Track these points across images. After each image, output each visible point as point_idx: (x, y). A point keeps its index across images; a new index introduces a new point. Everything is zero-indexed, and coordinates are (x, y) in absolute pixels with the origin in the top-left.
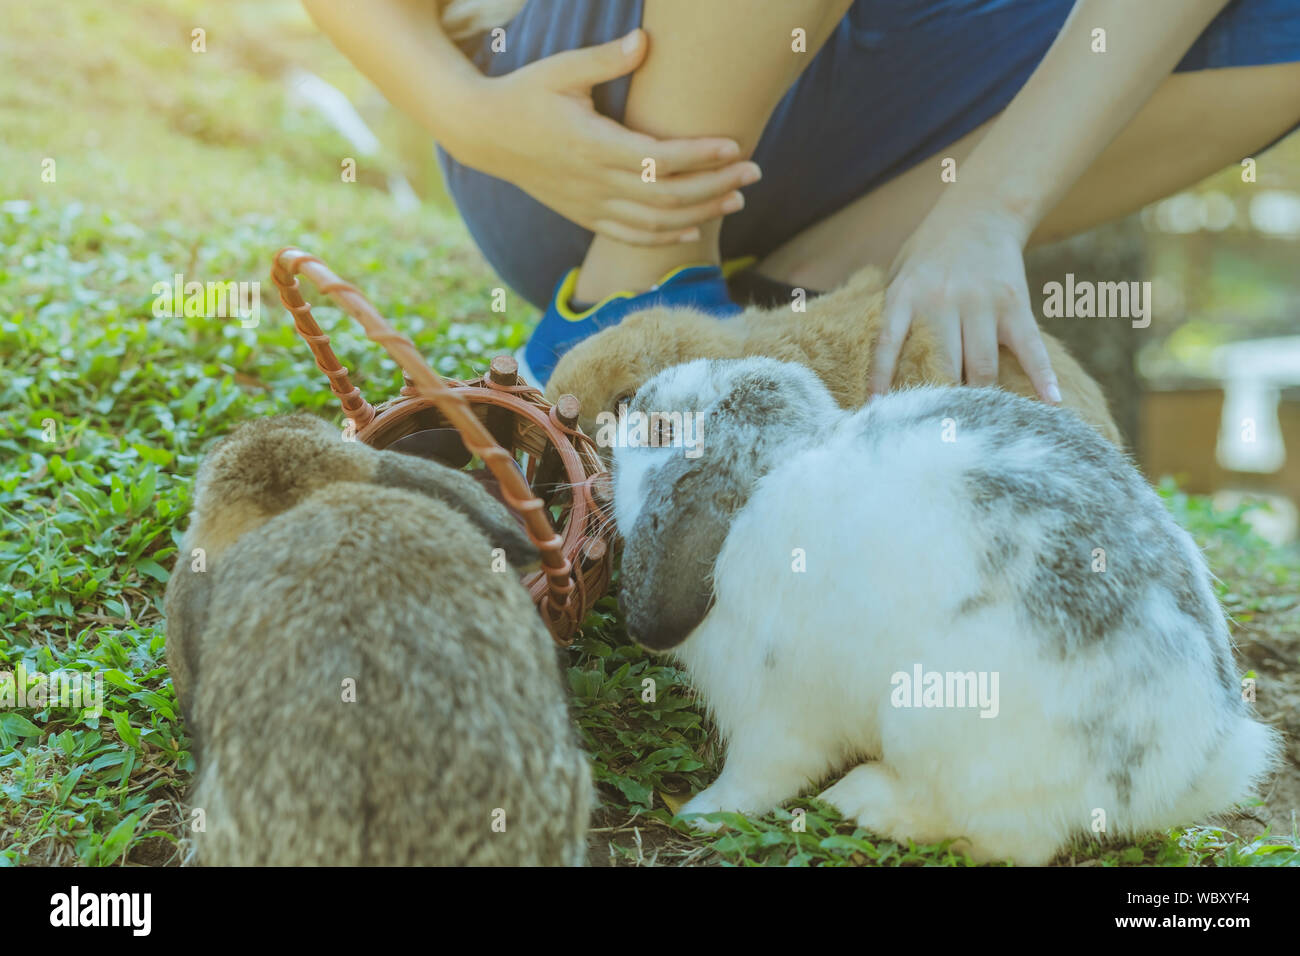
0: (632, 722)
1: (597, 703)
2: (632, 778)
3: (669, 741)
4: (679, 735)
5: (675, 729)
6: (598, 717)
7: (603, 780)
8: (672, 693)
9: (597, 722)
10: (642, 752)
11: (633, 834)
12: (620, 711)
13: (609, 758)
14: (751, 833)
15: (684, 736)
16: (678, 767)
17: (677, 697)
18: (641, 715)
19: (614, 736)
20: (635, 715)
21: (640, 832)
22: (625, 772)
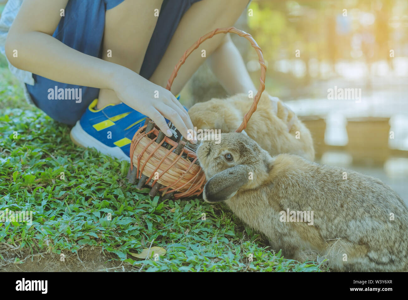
0: (119, 234)
1: (109, 229)
2: (120, 251)
3: (130, 239)
4: (133, 237)
5: (132, 236)
6: (109, 233)
7: (112, 252)
8: (131, 225)
9: (109, 235)
10: (123, 243)
11: (122, 268)
12: (115, 231)
13: (113, 245)
14: (157, 267)
15: (135, 237)
16: (134, 247)
17: (133, 226)
18: (122, 232)
19: (114, 239)
20: (120, 232)
21: (124, 267)
22: (118, 249)
